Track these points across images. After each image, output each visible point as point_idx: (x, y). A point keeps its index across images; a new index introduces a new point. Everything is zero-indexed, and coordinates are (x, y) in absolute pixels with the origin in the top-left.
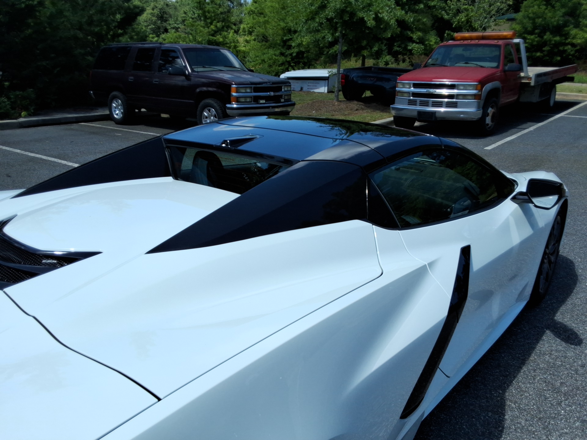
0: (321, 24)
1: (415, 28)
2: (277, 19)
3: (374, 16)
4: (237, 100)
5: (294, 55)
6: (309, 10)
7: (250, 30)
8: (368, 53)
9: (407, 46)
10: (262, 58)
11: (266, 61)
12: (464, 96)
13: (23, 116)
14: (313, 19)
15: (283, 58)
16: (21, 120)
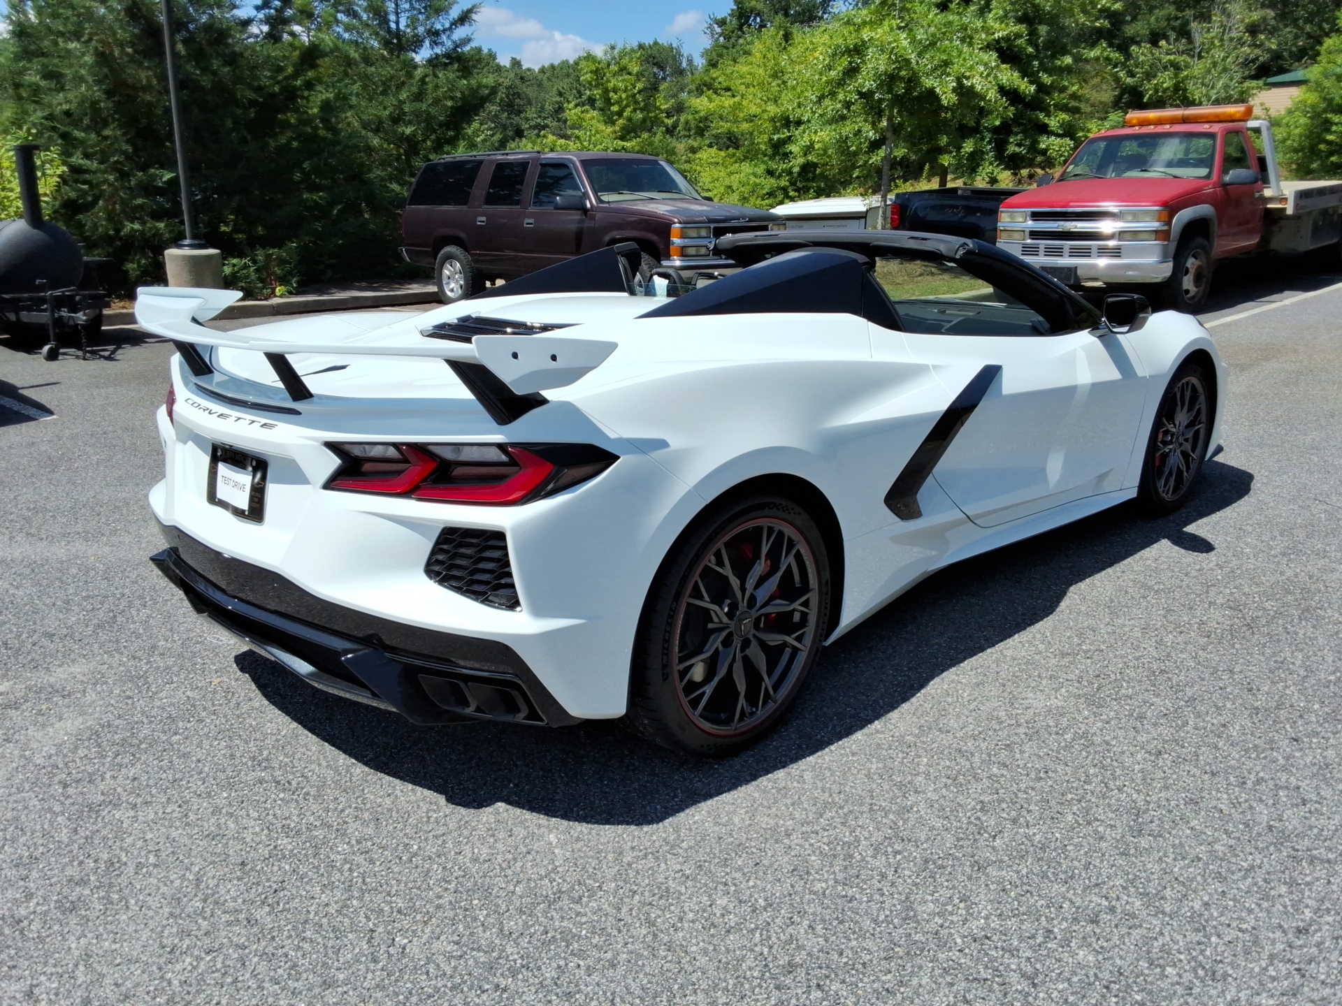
0: (848, 105)
1: (1055, 105)
2: (761, 99)
3: (955, 84)
4: (683, 253)
5: (796, 170)
6: (824, 79)
7: (701, 125)
8: (953, 161)
9: (1037, 142)
10: (727, 183)
11: (734, 188)
12: (1135, 234)
13: (278, 294)
14: (833, 94)
15: (772, 180)
16: (275, 301)
